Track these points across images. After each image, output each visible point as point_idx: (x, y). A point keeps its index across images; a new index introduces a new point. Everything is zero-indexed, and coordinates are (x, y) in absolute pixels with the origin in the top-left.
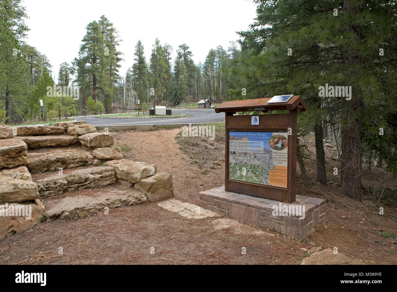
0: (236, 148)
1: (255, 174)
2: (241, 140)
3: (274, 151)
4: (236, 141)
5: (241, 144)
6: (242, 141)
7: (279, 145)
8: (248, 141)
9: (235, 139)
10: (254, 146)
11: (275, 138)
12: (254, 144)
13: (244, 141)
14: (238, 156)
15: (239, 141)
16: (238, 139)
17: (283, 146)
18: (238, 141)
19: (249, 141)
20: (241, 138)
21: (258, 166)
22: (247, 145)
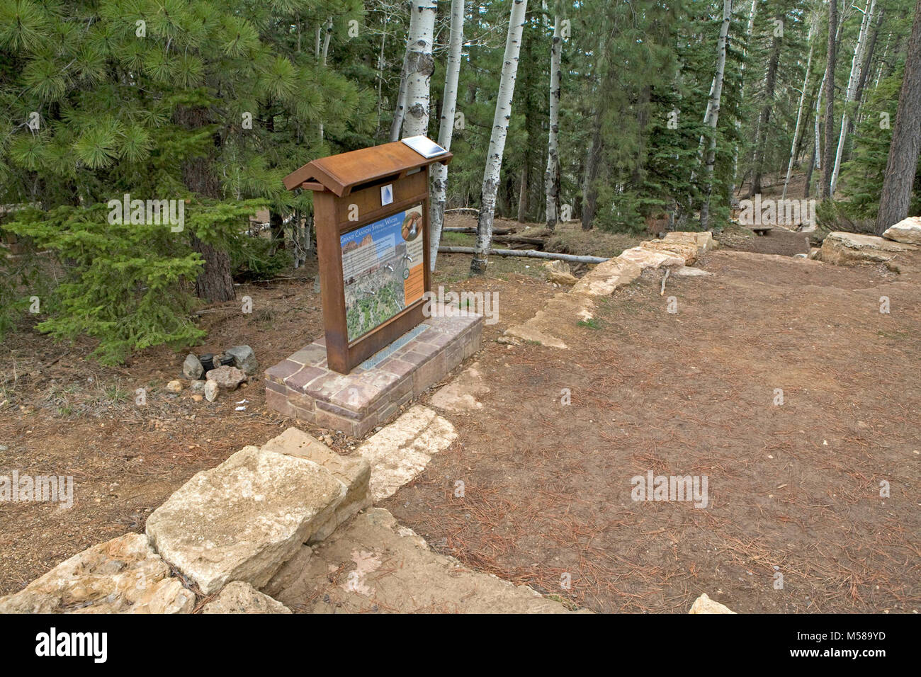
0: (355, 268)
1: (386, 302)
2: (361, 246)
3: (408, 243)
4: (353, 252)
5: (362, 255)
6: (363, 248)
7: (413, 231)
8: (373, 243)
9: (351, 249)
10: (383, 249)
11: (408, 221)
12: (383, 245)
13: (367, 246)
14: (359, 284)
15: (360, 249)
16: (356, 247)
17: (417, 229)
18: (356, 251)
19: (375, 243)
20: (360, 242)
21: (390, 283)
22: (373, 250)
